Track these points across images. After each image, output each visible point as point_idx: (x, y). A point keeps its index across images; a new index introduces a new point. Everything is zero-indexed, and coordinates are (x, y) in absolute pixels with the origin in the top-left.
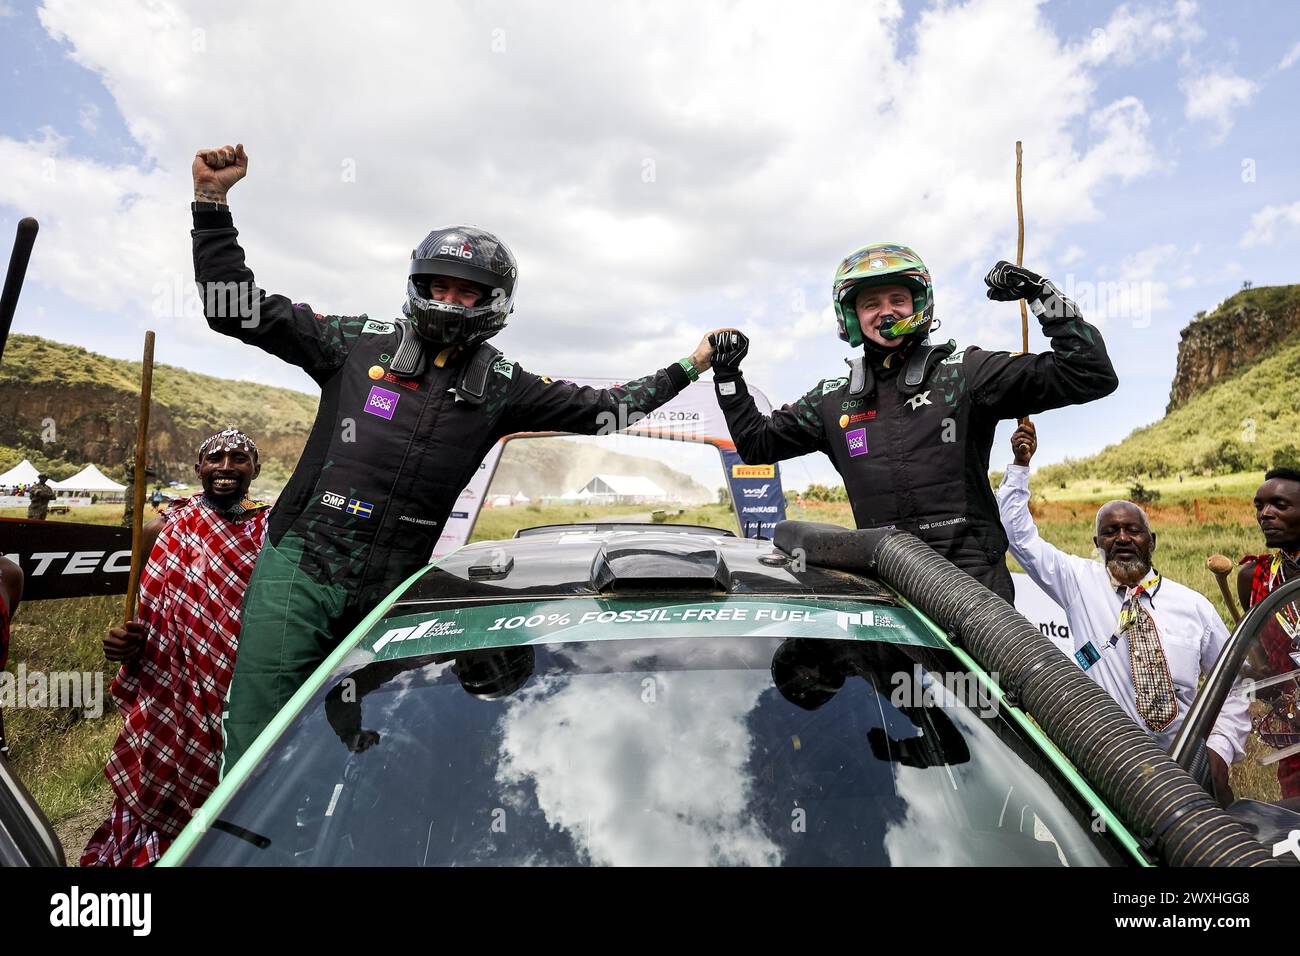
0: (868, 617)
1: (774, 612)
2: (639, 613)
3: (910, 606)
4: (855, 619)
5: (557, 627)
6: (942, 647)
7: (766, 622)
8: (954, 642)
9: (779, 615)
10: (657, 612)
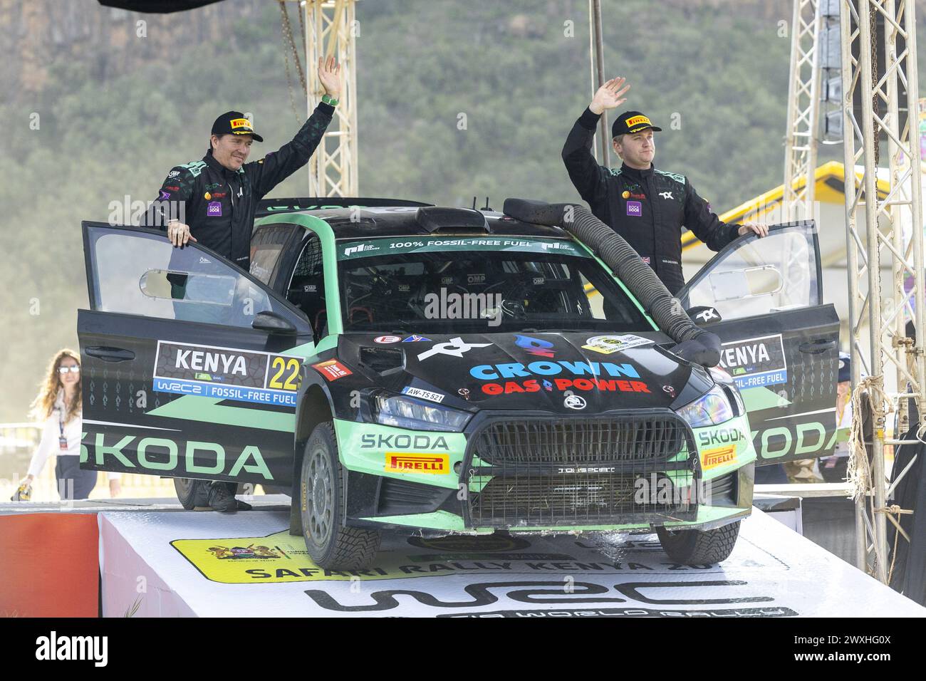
0: (557, 245)
1: (512, 242)
2: (452, 242)
3: (578, 241)
4: (550, 246)
5: (418, 247)
6: (590, 257)
7: (509, 246)
8: (596, 255)
9: (515, 243)
10: (459, 242)
